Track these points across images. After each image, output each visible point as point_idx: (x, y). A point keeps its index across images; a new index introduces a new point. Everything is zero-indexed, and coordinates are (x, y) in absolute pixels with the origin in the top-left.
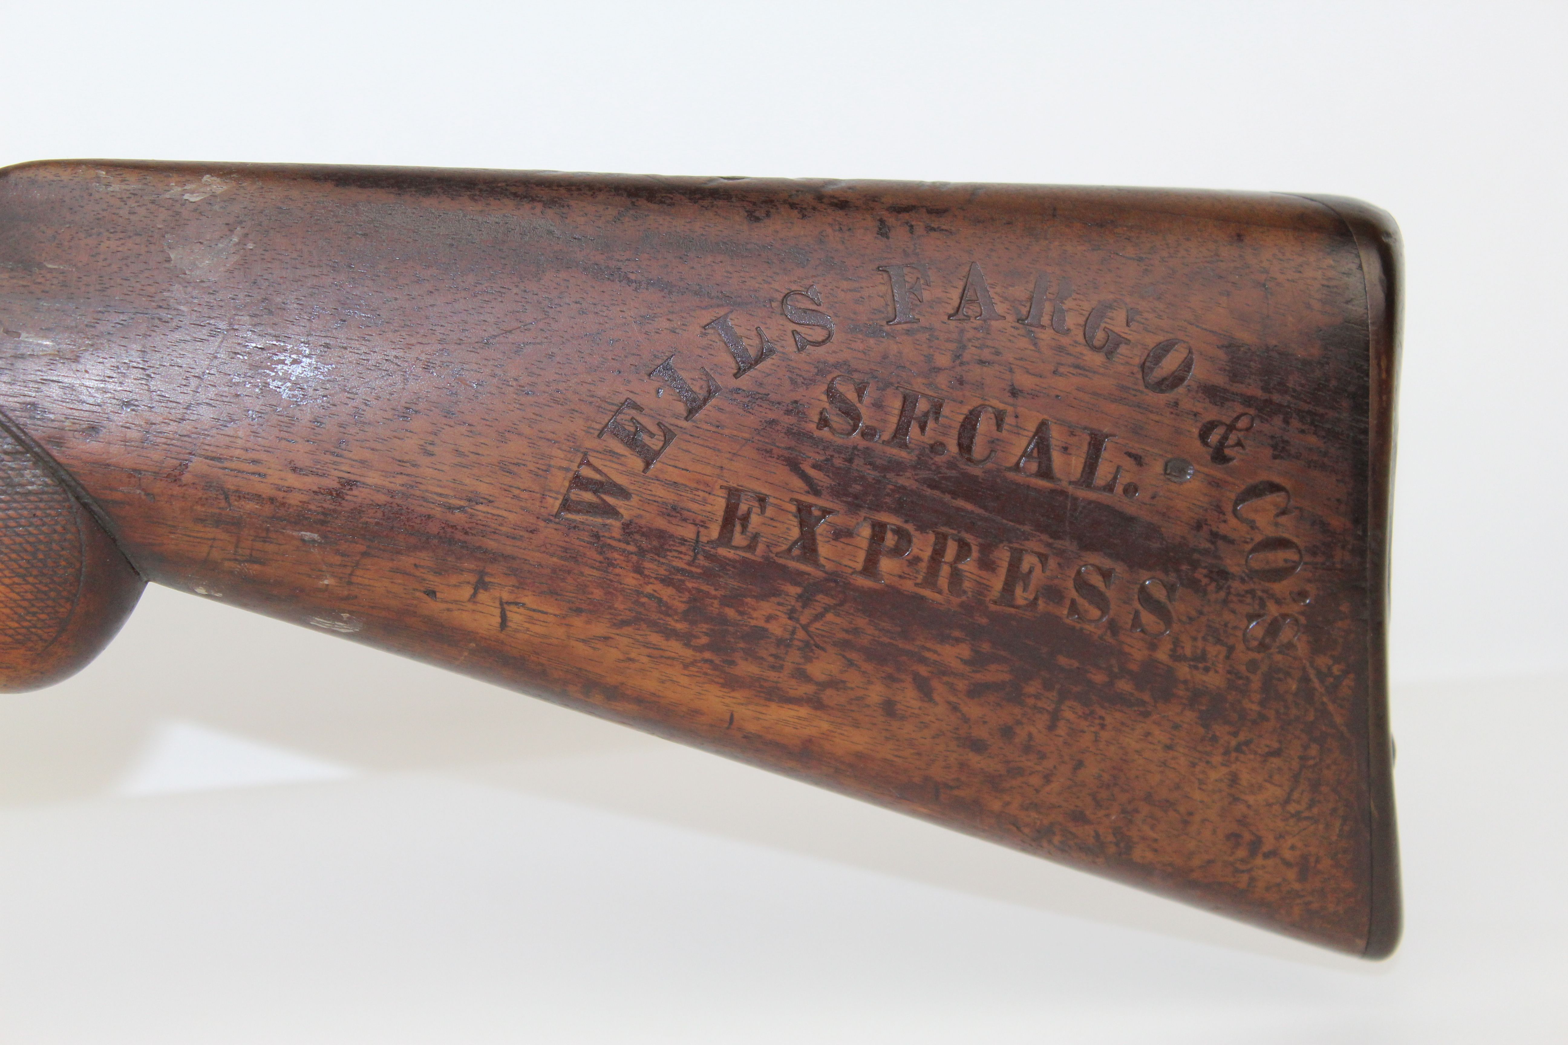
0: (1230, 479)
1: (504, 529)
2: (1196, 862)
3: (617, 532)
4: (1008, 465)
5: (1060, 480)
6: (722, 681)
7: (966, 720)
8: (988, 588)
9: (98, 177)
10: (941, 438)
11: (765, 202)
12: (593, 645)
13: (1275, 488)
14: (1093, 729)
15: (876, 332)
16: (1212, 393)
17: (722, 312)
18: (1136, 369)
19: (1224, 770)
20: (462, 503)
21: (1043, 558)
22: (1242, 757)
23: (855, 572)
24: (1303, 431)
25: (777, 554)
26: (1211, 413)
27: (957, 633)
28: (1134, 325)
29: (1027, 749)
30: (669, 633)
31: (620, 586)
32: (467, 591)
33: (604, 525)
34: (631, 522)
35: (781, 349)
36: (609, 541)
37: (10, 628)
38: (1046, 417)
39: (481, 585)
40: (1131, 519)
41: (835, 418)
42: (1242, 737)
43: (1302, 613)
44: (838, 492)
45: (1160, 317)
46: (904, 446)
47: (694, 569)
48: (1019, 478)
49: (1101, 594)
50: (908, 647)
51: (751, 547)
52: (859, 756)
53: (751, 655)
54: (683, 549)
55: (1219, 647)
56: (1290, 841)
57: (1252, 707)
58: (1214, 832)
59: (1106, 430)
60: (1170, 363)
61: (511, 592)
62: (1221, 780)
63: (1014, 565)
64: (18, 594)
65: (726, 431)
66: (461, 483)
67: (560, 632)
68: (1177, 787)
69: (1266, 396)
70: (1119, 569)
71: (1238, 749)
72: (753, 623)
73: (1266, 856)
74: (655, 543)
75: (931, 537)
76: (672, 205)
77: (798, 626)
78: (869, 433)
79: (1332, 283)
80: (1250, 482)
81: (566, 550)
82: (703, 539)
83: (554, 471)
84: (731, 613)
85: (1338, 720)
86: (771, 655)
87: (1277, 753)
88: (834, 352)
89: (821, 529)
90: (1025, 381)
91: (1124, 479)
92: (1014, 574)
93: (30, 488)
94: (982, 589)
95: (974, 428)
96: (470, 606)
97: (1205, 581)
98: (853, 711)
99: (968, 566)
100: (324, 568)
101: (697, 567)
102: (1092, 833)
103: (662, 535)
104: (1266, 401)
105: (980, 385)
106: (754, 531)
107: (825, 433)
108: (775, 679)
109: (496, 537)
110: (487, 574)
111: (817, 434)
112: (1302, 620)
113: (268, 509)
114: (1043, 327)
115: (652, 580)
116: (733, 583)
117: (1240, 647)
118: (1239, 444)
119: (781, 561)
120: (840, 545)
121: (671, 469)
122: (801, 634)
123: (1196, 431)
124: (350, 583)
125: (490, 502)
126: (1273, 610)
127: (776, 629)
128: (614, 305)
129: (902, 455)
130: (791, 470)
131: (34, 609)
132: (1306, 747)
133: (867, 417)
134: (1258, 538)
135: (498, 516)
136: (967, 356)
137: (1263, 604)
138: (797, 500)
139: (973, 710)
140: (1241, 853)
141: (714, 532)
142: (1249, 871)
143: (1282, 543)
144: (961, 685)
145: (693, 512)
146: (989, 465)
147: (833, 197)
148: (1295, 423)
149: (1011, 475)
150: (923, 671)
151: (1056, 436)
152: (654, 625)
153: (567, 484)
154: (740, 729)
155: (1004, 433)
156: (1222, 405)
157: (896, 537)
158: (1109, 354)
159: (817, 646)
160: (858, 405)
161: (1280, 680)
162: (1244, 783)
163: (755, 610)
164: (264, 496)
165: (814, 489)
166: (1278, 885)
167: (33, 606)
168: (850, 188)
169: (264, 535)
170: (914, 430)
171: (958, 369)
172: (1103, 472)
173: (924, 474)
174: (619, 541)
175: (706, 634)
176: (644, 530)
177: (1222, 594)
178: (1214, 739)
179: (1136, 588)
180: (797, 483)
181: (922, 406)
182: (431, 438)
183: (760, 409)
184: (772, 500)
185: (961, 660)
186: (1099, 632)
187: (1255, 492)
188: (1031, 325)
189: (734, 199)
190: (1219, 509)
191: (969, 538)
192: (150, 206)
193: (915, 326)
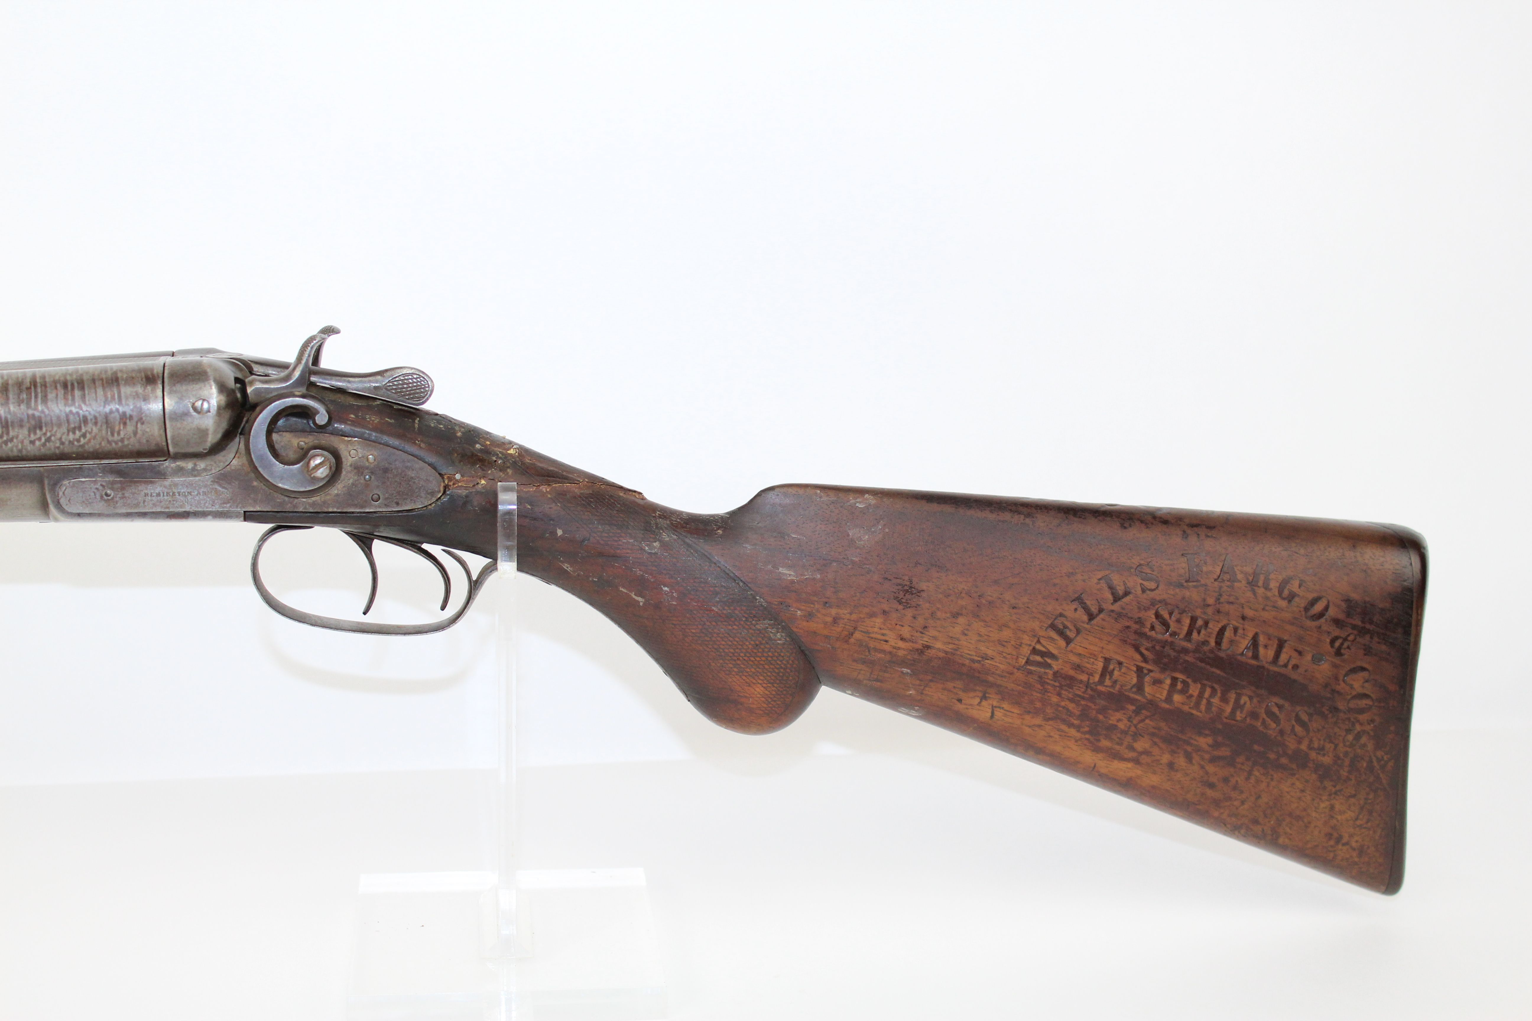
0: (1343, 664)
1: (997, 672)
2: (1309, 846)
3: (1050, 677)
4: (1238, 653)
5: (1262, 661)
6: (1092, 749)
7: (1207, 773)
8: (1223, 711)
9: (816, 493)
10: (1207, 639)
11: (1129, 519)
12: (1033, 729)
13: (1363, 669)
14: (1267, 780)
15: (1181, 586)
16: (1337, 622)
17: (1107, 572)
18: (1302, 609)
19: (1327, 803)
20: (979, 659)
21: (1251, 698)
22: (1337, 797)
23: (1161, 700)
24: (1379, 643)
25: (1125, 690)
26: (1336, 632)
27: (1207, 732)
28: (1302, 588)
29: (1235, 788)
30: (1071, 725)
31: (1049, 702)
32: (977, 700)
33: (1045, 673)
34: (1058, 671)
35: (1134, 592)
36: (1046, 680)
37: (763, 707)
38: (1258, 631)
39: (984, 697)
40: (1295, 681)
41: (1158, 627)
42: (1338, 788)
43: (1372, 730)
44: (1157, 662)
45: (1315, 585)
46: (1189, 641)
47: (1085, 695)
48: (1243, 659)
49: (1277, 717)
50: (1184, 737)
51: (1112, 686)
52: (1153, 787)
53: (1107, 737)
54: (1081, 686)
55: (1331, 745)
56: (1356, 838)
57: (1344, 773)
58: (1320, 832)
59: (1285, 638)
60: (1318, 607)
61: (998, 702)
62: (1326, 808)
63: (1237, 700)
64: (769, 692)
65: (1106, 631)
66: (979, 649)
67: (1018, 722)
68: (1305, 810)
69: (1363, 625)
70: (1287, 705)
71: (1335, 793)
72: (1111, 722)
73: (1344, 845)
74: (1068, 682)
75: (1199, 686)
76: (1085, 519)
77: (1132, 725)
78: (1173, 634)
79: (1398, 572)
80: (1353, 666)
81: (1026, 683)
82: (1091, 681)
83: (1023, 646)
84: (1101, 717)
85: (1384, 781)
86: (1118, 738)
87: (1354, 796)
88: (1160, 595)
89: (1147, 679)
90: (1249, 613)
91: (1293, 662)
92: (1237, 706)
93: (779, 642)
94: (1221, 711)
95: (1223, 634)
96: (978, 707)
97: (1326, 712)
98: (1153, 766)
99: (1216, 701)
100: (911, 686)
101: (1087, 694)
102: (1261, 829)
103: (1072, 678)
104: (1362, 627)
105: (1228, 614)
106: (1115, 679)
107: (1153, 633)
108: (1118, 749)
109: (994, 675)
110: (988, 693)
111: (1149, 633)
112: (1372, 733)
113: (888, 657)
114: (1259, 587)
115: (1065, 700)
116: (1103, 703)
117: (1341, 745)
118: (1348, 647)
119: (1127, 693)
120: (1155, 687)
121: (1078, 647)
122: (1133, 729)
123: (1328, 640)
124: (922, 693)
125: (992, 659)
126: (1358, 728)
127: (1121, 725)
128: (1057, 567)
129: (1188, 645)
130: (1135, 650)
131: (775, 699)
132: (1368, 794)
133: (1173, 627)
134: (1354, 693)
135: (995, 666)
136: (1222, 600)
137: (1353, 725)
138: (1136, 665)
139: (1211, 769)
140: (1332, 843)
141: (1097, 678)
142: (1334, 851)
143: (1366, 696)
144: (1207, 756)
145: (1088, 668)
146: (1229, 652)
147: (1161, 518)
148: (1376, 639)
149: (1239, 657)
150: (1189, 749)
151: (1262, 639)
152: (1064, 721)
153: (1029, 652)
154: (1098, 772)
155: (1237, 638)
156: (1341, 629)
157: (1182, 685)
158: (1290, 601)
159: (1140, 735)
160: (1169, 621)
161: (1358, 761)
162: (1337, 809)
163: (1112, 716)
164: (887, 651)
165: (1145, 660)
166: (1347, 859)
167: (775, 697)
168: (1168, 513)
169: (884, 669)
170: (1195, 634)
171: (1217, 606)
172: (1283, 657)
173: (1197, 655)
174: (1052, 680)
175: (1087, 726)
176: (1063, 676)
177: (1335, 719)
178: (1325, 788)
179: (1294, 715)
180: (1138, 657)
181: (1200, 622)
182: (967, 627)
183: (1123, 621)
184: (1125, 664)
185: (1208, 744)
186: (1275, 734)
187: (1354, 671)
188: (1253, 585)
189: (1114, 517)
190: (1336, 678)
191: (1216, 686)
192: (840, 508)
193: (1199, 584)
